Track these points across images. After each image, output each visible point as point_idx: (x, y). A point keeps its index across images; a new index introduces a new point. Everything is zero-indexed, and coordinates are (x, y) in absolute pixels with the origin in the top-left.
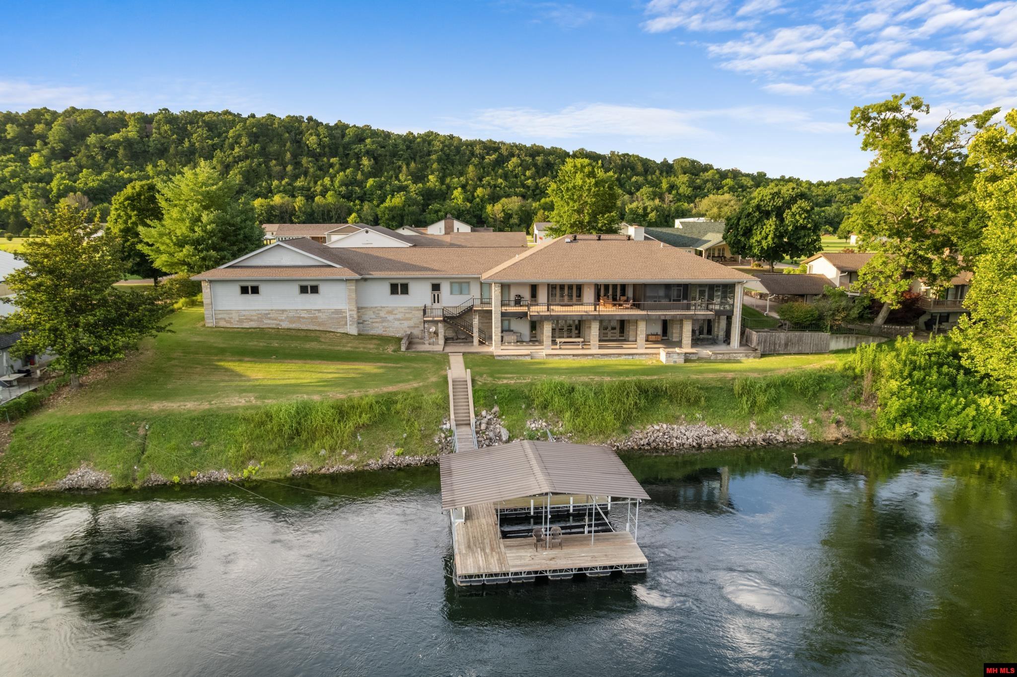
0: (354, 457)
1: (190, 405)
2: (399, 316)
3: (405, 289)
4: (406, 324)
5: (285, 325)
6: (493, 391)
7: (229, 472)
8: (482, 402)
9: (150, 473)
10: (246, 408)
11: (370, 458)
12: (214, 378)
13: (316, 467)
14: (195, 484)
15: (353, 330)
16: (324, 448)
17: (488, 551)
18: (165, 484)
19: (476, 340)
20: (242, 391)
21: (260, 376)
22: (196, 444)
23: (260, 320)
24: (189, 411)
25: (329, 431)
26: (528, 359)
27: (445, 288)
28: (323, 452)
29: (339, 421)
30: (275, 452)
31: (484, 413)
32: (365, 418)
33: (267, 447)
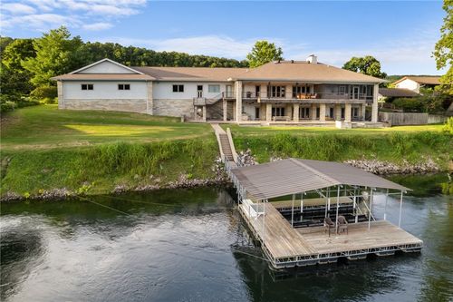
0: (158, 180)
1: (42, 146)
2: (178, 105)
3: (181, 89)
4: (182, 109)
5: (108, 109)
6: (246, 140)
7: (68, 190)
8: (240, 146)
9: (7, 191)
10: (82, 148)
11: (169, 180)
12: (61, 133)
13: (132, 186)
14: (41, 199)
15: (151, 113)
16: (137, 173)
17: (289, 237)
18: (18, 199)
19: (225, 118)
20: (80, 139)
21: (92, 132)
22: (45, 171)
23: (92, 106)
24: (41, 149)
25: (141, 162)
26: (259, 126)
27: (206, 88)
28: (136, 176)
29: (148, 156)
30: (103, 176)
31: (242, 153)
32: (165, 153)
33: (97, 172)
